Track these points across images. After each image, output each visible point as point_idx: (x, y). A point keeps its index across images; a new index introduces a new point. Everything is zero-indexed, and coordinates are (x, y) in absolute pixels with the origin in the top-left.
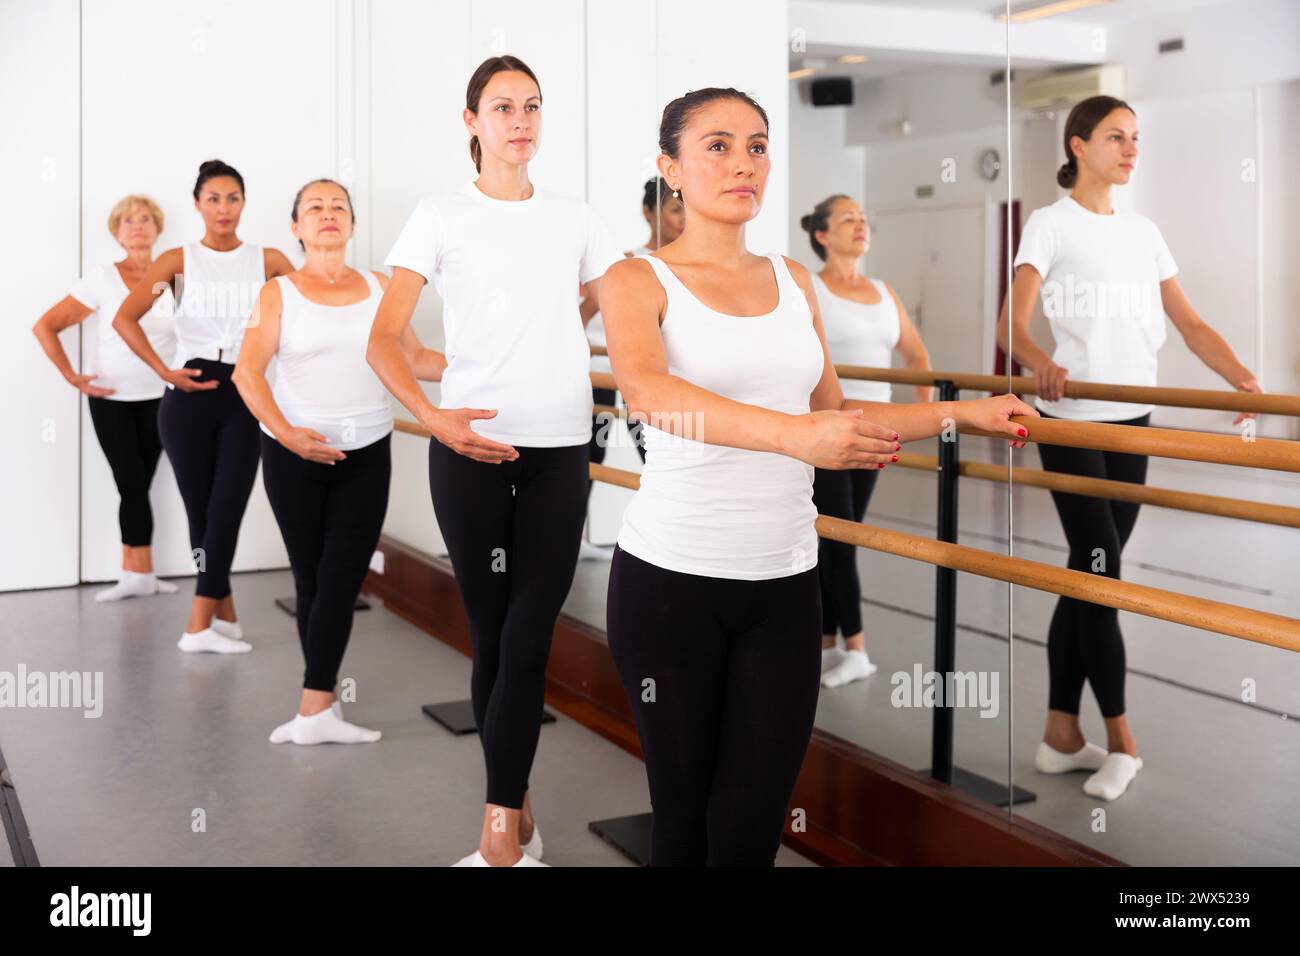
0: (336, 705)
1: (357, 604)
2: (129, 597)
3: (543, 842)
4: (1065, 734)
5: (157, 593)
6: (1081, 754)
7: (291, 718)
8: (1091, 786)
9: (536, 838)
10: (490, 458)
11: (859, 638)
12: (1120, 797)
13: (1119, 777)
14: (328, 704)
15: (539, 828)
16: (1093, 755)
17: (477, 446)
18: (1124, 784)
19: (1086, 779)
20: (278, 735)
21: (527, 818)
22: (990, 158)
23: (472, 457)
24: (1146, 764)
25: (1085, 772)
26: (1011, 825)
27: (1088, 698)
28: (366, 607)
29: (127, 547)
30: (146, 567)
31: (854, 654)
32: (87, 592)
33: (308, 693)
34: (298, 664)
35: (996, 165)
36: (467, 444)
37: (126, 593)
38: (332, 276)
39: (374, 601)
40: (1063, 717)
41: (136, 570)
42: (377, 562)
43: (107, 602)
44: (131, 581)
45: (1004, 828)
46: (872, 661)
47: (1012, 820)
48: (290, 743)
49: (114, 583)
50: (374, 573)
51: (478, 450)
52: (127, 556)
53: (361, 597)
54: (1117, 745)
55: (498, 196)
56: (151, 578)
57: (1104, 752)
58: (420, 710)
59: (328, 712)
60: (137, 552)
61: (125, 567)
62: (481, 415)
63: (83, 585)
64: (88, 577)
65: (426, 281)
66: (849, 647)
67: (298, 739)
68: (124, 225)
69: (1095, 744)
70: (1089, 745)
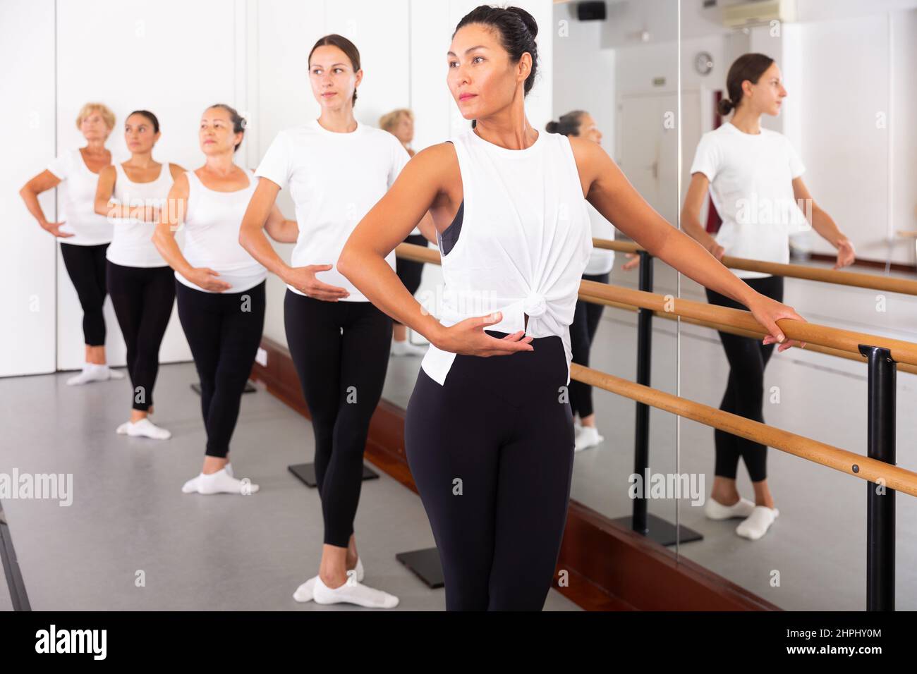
0: (229, 467)
1: (247, 388)
2: (91, 382)
3: (364, 568)
4: (725, 492)
5: (110, 379)
6: (737, 506)
7: (197, 475)
8: (743, 529)
9: (359, 565)
10: (331, 297)
11: (591, 419)
12: (762, 537)
13: (761, 523)
14: (222, 467)
15: (361, 559)
16: (745, 507)
17: (321, 290)
18: (765, 528)
19: (738, 524)
20: (188, 487)
21: (353, 554)
22: (704, 59)
23: (319, 298)
24: (781, 513)
25: (739, 519)
26: (677, 563)
27: (742, 468)
28: (253, 391)
29: (88, 347)
30: (101, 360)
31: (587, 429)
32: (62, 377)
33: (208, 459)
34: (202, 438)
35: (709, 64)
36: (315, 289)
37: (89, 378)
38: (224, 171)
39: (260, 386)
40: (725, 482)
41: (95, 363)
42: (262, 357)
43: (76, 385)
44: (91, 370)
45: (672, 565)
46: (600, 433)
47: (679, 560)
48: (196, 493)
49: (80, 371)
50: (259, 365)
51: (321, 293)
52: (89, 353)
53: (250, 382)
54: (761, 501)
55: (332, 130)
56: (105, 368)
57: (752, 504)
58: (285, 468)
59: (222, 472)
60: (96, 350)
61: (87, 361)
62: (322, 269)
63: (58, 372)
64: (62, 366)
65: (280, 189)
66: (584, 425)
67: (201, 490)
68: (83, 124)
69: (747, 499)
70: (743, 500)
